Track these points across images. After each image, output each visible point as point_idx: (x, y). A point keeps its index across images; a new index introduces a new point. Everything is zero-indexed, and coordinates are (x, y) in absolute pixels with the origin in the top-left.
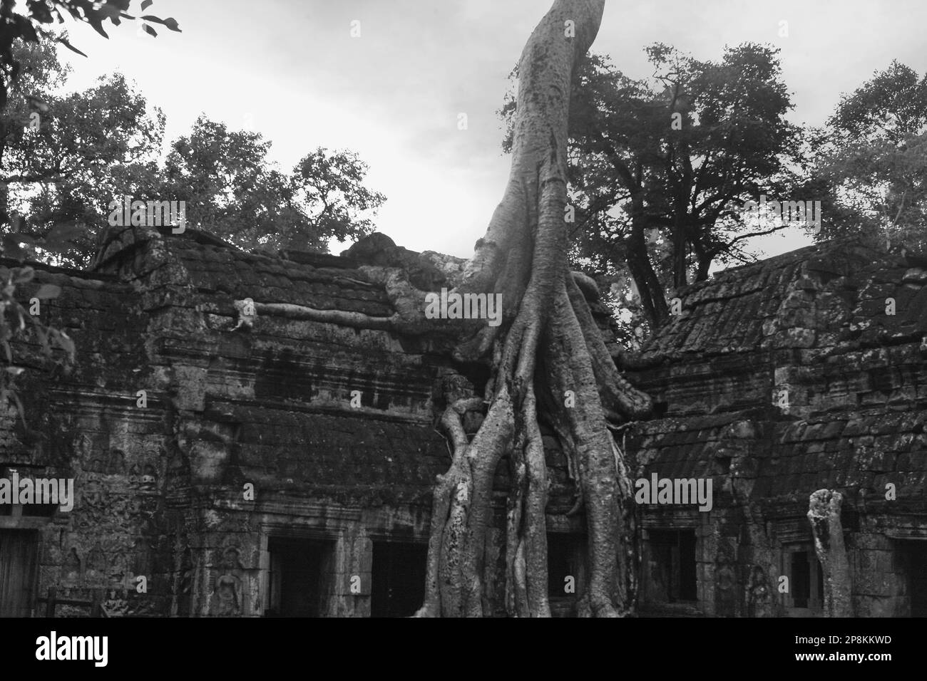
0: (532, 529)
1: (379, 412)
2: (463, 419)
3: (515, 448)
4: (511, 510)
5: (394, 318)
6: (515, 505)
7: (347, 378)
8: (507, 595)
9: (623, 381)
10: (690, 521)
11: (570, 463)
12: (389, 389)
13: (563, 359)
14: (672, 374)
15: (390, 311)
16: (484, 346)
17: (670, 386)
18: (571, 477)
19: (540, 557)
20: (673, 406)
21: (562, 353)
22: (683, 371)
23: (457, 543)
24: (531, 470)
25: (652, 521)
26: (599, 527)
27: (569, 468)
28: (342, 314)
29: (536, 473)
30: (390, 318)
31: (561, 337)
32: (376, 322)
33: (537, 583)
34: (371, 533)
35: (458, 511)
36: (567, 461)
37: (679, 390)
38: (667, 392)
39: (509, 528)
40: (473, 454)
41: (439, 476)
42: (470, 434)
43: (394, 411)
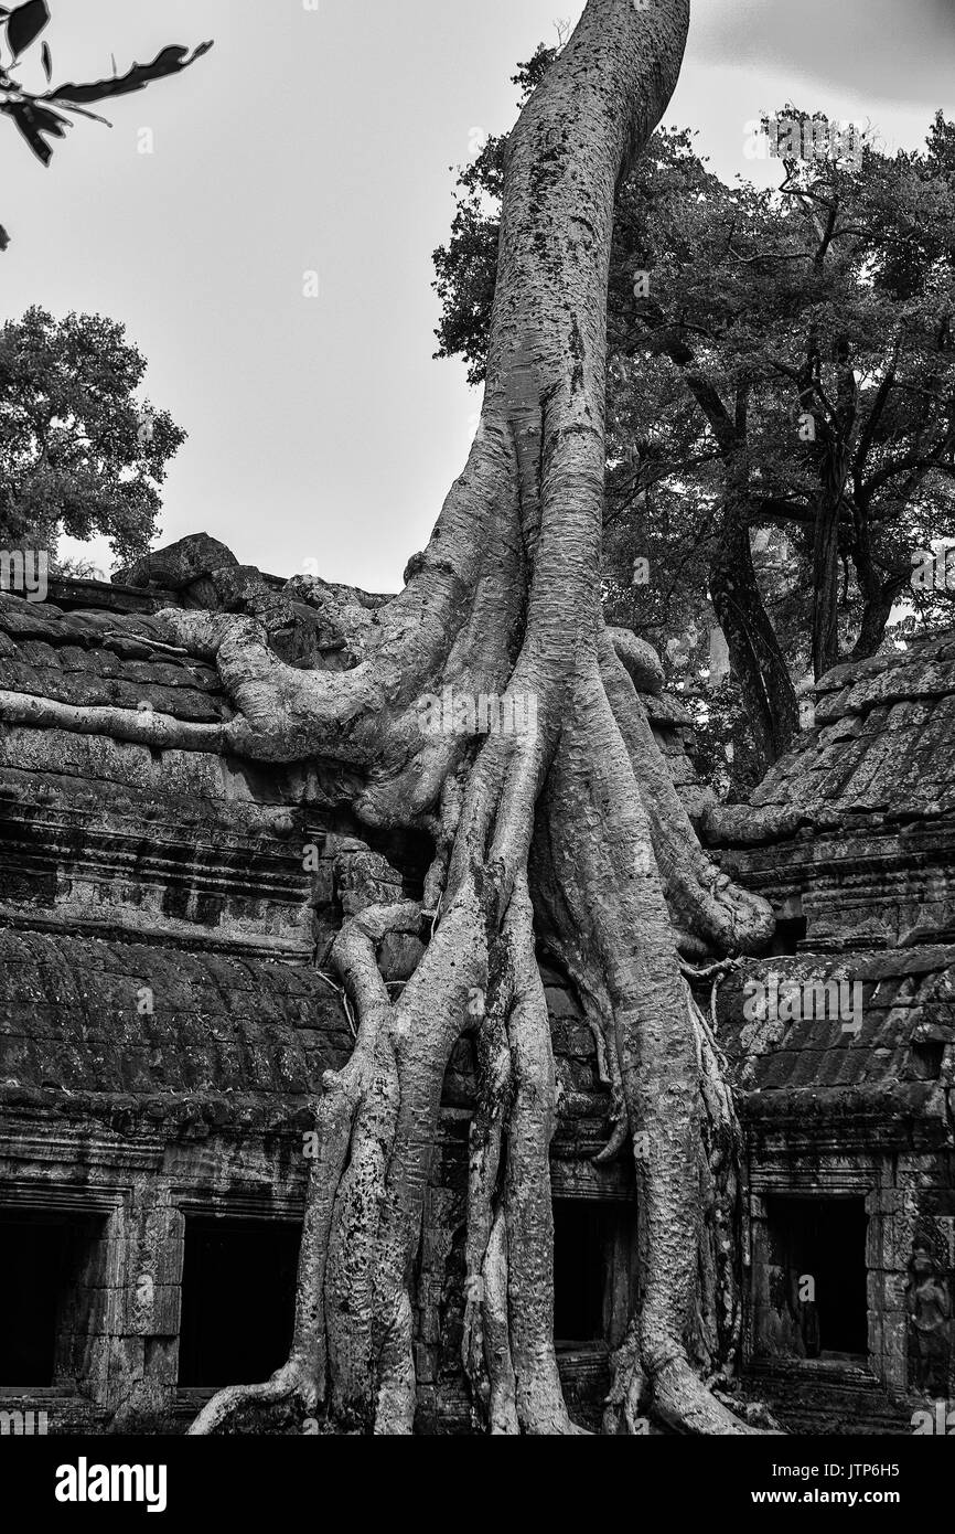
0: (523, 1192)
1: (200, 931)
2: (378, 951)
3: (488, 1015)
4: (478, 1148)
5: (234, 726)
6: (487, 1140)
7: (133, 857)
8: (466, 1336)
9: (712, 870)
10: (856, 1180)
11: (601, 1048)
12: (221, 881)
13: (591, 821)
14: (818, 856)
15: (225, 711)
16: (424, 789)
17: (812, 883)
18: (604, 1078)
19: (539, 1254)
20: (817, 927)
21: (588, 809)
22: (843, 850)
23: (364, 1221)
24: (523, 1063)
25: (773, 1178)
26: (661, 1189)
27: (601, 1059)
28: (124, 715)
29: (533, 1069)
30: (227, 726)
31: (587, 773)
32: (196, 733)
33: (531, 1309)
34: (182, 1198)
35: (367, 1151)
36: (595, 1041)
37: (832, 892)
38: (804, 896)
39: (473, 1188)
40: (402, 1026)
41: (328, 1074)
42: (396, 982)
43: (231, 929)
